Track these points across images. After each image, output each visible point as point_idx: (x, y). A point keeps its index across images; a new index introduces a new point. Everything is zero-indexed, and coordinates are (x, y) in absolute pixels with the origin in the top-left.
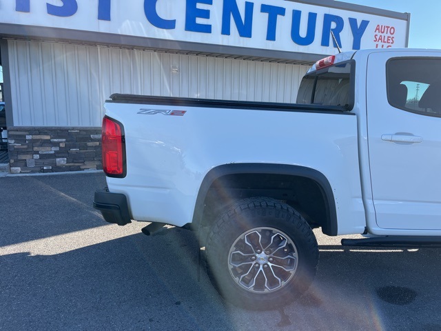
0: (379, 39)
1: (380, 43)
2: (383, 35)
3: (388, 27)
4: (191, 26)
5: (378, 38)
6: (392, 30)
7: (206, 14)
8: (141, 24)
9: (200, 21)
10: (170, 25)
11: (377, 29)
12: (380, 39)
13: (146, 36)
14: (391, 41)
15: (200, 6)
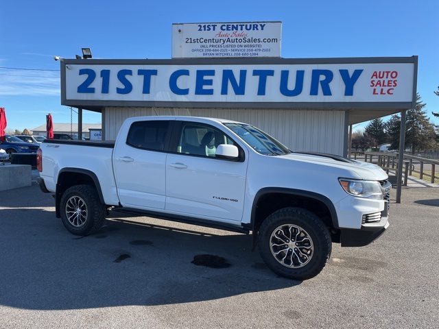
0: (377, 84)
1: (378, 89)
2: (382, 80)
3: (388, 72)
4: (199, 91)
5: (375, 83)
6: (394, 75)
7: (210, 82)
8: (168, 94)
9: (205, 87)
10: (185, 92)
11: (374, 75)
12: (379, 83)
13: (171, 100)
14: (393, 84)
15: (206, 78)
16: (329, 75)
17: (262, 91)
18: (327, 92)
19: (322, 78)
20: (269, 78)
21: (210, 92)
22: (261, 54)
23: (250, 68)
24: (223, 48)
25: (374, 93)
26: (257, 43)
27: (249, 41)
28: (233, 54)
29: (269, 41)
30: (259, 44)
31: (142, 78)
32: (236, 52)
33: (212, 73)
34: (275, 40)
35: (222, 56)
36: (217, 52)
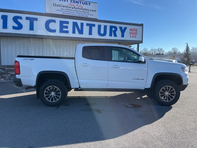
1: (132, 35)
2: (133, 32)
3: (135, 29)
4: (61, 31)
5: (131, 33)
7: (67, 27)
8: (44, 31)
9: (64, 29)
10: (54, 31)
11: (130, 30)
12: (132, 33)
13: (46, 35)
14: (136, 34)
15: (64, 25)
16: (116, 28)
17: (90, 33)
18: (115, 35)
19: (113, 29)
20: (93, 27)
21: (67, 32)
22: (89, 16)
23: (85, 22)
24: (72, 11)
25: (131, 37)
26: (87, 11)
27: (84, 10)
28: (77, 15)
29: (92, 11)
30: (88, 11)
31: (28, 22)
32: (78, 14)
33: (67, 23)
34: (95, 11)
35: (72, 15)
36: (69, 13)
